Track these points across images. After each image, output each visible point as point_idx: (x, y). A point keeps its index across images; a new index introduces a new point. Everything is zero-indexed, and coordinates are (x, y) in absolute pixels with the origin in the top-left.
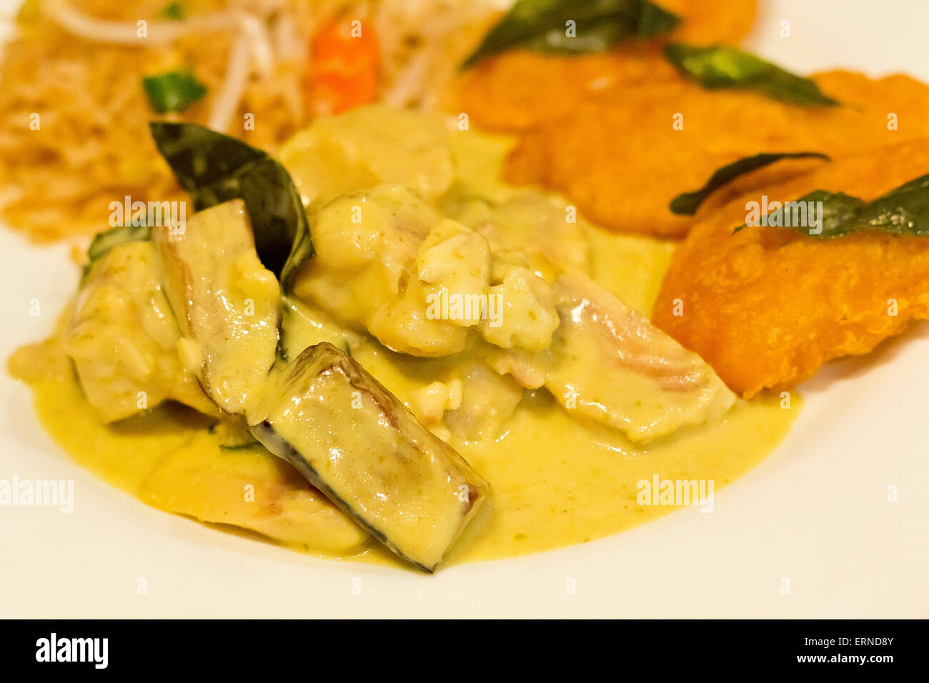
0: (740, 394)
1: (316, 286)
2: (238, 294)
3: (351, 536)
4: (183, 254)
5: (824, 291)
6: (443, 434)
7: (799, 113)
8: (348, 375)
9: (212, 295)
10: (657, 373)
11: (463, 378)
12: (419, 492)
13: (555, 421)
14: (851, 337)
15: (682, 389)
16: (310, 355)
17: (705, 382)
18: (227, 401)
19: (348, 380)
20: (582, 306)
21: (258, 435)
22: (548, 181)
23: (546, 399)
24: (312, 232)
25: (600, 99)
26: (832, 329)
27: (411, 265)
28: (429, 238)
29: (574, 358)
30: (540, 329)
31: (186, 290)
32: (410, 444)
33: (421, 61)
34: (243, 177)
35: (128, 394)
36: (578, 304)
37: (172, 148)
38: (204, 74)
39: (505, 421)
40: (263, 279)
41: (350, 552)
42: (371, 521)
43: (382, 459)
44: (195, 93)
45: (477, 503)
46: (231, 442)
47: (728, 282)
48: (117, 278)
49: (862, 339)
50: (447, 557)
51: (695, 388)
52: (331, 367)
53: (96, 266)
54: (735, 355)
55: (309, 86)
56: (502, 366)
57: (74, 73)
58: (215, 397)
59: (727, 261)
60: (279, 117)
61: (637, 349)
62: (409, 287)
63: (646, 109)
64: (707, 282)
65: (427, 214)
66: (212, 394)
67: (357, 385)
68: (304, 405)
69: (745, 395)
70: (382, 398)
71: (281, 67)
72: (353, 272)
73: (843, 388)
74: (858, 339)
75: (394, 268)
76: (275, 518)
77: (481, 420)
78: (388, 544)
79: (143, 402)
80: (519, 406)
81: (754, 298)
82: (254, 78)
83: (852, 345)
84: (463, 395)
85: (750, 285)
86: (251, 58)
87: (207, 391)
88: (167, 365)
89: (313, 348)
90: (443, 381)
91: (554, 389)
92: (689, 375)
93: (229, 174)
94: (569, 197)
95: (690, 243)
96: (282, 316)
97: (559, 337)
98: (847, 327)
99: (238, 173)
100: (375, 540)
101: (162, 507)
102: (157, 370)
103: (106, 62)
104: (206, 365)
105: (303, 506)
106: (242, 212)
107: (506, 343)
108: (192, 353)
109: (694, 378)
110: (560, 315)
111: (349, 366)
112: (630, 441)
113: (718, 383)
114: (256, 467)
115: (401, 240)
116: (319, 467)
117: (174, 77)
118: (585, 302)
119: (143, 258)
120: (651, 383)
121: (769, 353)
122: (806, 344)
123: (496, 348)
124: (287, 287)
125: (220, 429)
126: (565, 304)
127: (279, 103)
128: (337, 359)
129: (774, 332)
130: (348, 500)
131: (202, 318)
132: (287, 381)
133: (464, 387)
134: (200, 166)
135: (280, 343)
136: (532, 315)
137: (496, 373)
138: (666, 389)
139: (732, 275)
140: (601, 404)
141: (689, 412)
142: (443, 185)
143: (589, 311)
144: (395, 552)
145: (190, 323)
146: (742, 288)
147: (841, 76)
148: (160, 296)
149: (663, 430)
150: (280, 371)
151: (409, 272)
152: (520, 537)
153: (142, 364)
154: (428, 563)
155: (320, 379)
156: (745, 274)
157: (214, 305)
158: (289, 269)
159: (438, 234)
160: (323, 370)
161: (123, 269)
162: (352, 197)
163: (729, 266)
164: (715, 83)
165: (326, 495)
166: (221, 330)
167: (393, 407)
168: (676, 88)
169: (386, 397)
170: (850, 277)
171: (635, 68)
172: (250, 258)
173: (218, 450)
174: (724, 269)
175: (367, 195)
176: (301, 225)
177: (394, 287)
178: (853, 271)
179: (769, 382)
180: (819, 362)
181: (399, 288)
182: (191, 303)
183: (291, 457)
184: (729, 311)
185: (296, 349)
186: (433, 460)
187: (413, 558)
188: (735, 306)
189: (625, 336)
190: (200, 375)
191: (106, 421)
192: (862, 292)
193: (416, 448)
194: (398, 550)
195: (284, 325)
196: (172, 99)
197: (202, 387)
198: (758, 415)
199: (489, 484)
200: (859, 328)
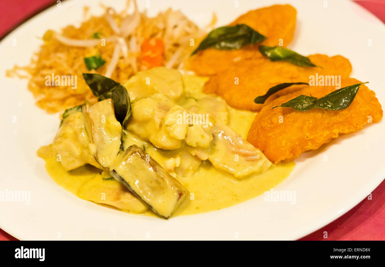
0: (273, 162)
1: (133, 127)
2: (109, 129)
3: (142, 207)
4: (91, 116)
5: (301, 129)
6: (174, 175)
7: (301, 69)
8: (141, 155)
9: (100, 130)
10: (245, 155)
11: (181, 157)
12: (163, 193)
13: (212, 171)
14: (310, 143)
15: (253, 161)
16: (130, 149)
17: (261, 158)
18: (103, 163)
19: (140, 156)
20: (221, 133)
21: (112, 174)
22: (217, 92)
23: (208, 164)
24: (132, 109)
25: (236, 64)
26: (303, 141)
27: (163, 119)
28: (170, 111)
29: (218, 150)
30: (206, 140)
31: (92, 127)
32: (160, 177)
33: (179, 51)
34: (113, 91)
35: (73, 161)
36: (220, 132)
37: (90, 82)
38: (104, 57)
39: (195, 171)
40: (117, 124)
41: (143, 212)
42: (147, 202)
43: (151, 182)
44: (101, 63)
45: (183, 197)
46: (106, 177)
47: (270, 126)
48: (70, 123)
49: (314, 144)
50: (172, 214)
51: (257, 160)
52: (135, 152)
53: (65, 119)
54: (271, 150)
55: (139, 60)
56: (194, 153)
57: (62, 57)
58: (100, 162)
59: (270, 118)
60: (130, 71)
61: (239, 147)
62: (162, 127)
63: (251, 68)
64: (264, 126)
65: (170, 103)
66: (99, 161)
67: (143, 158)
68: (126, 165)
69: (275, 163)
70: (152, 163)
71: (130, 54)
72: (145, 122)
73: (309, 161)
74: (312, 144)
75: (158, 121)
76: (118, 201)
77: (187, 170)
78: (153, 210)
79: (78, 164)
80: (201, 166)
81: (277, 131)
82: (122, 58)
83: (310, 146)
84: (181, 162)
85: (277, 126)
86: (121, 51)
87: (97, 160)
88: (86, 152)
89: (131, 146)
90: (174, 158)
91: (211, 160)
92: (255, 156)
93: (109, 90)
94: (223, 97)
95: (261, 113)
96: (122, 136)
97: (213, 144)
98: (308, 140)
99: (111, 90)
100: (150, 209)
101: (83, 198)
102: (82, 153)
103: (73, 53)
104: (97, 152)
105: (127, 198)
106: (110, 102)
107: (194, 145)
108: (93, 148)
109: (258, 157)
110: (214, 136)
111: (141, 152)
112: (235, 177)
113: (265, 159)
114: (114, 186)
115: (160, 112)
116: (131, 185)
117: (94, 58)
118: (223, 132)
119: (79, 117)
120: (243, 159)
121: (282, 149)
122: (295, 146)
123: (191, 147)
124: (125, 127)
125: (103, 173)
126: (215, 133)
127: (130, 66)
128: (137, 150)
129: (284, 142)
130: (140, 195)
131: (96, 137)
132: (122, 157)
133: (181, 160)
134: (99, 88)
135: (122, 145)
136: (202, 136)
137: (192, 155)
138: (248, 161)
139: (272, 123)
140: (226, 165)
141: (256, 168)
142: (179, 94)
143: (223, 135)
144: (155, 212)
145: (93, 139)
146: (275, 127)
147: (318, 56)
148: (84, 129)
149: (246, 174)
150: (121, 154)
151: (162, 122)
152: (197, 208)
153: (77, 151)
154: (166, 216)
155: (132, 156)
156: (275, 123)
157: (100, 133)
158: (125, 121)
159: (173, 110)
160: (132, 154)
161: (72, 121)
162: (145, 98)
163: (271, 120)
164: (275, 59)
165: (134, 194)
166: (102, 141)
167: (155, 165)
168: (262, 61)
169: (153, 162)
170: (309, 124)
171: (250, 54)
172: (113, 118)
173: (102, 180)
174: (269, 121)
175: (150, 97)
176: (129, 107)
177: (158, 127)
178: (311, 122)
179: (283, 158)
180: (300, 152)
181: (160, 127)
182: (93, 132)
183: (122, 181)
184: (270, 135)
185: (126, 147)
186: (168, 183)
187: (161, 214)
188: (271, 133)
189: (235, 143)
190: (95, 155)
191: (67, 171)
192: (313, 129)
193: (162, 179)
194: (156, 212)
195: (123, 139)
196: (94, 65)
197: (96, 159)
198: (280, 169)
199: (188, 191)
200: (313, 141)
